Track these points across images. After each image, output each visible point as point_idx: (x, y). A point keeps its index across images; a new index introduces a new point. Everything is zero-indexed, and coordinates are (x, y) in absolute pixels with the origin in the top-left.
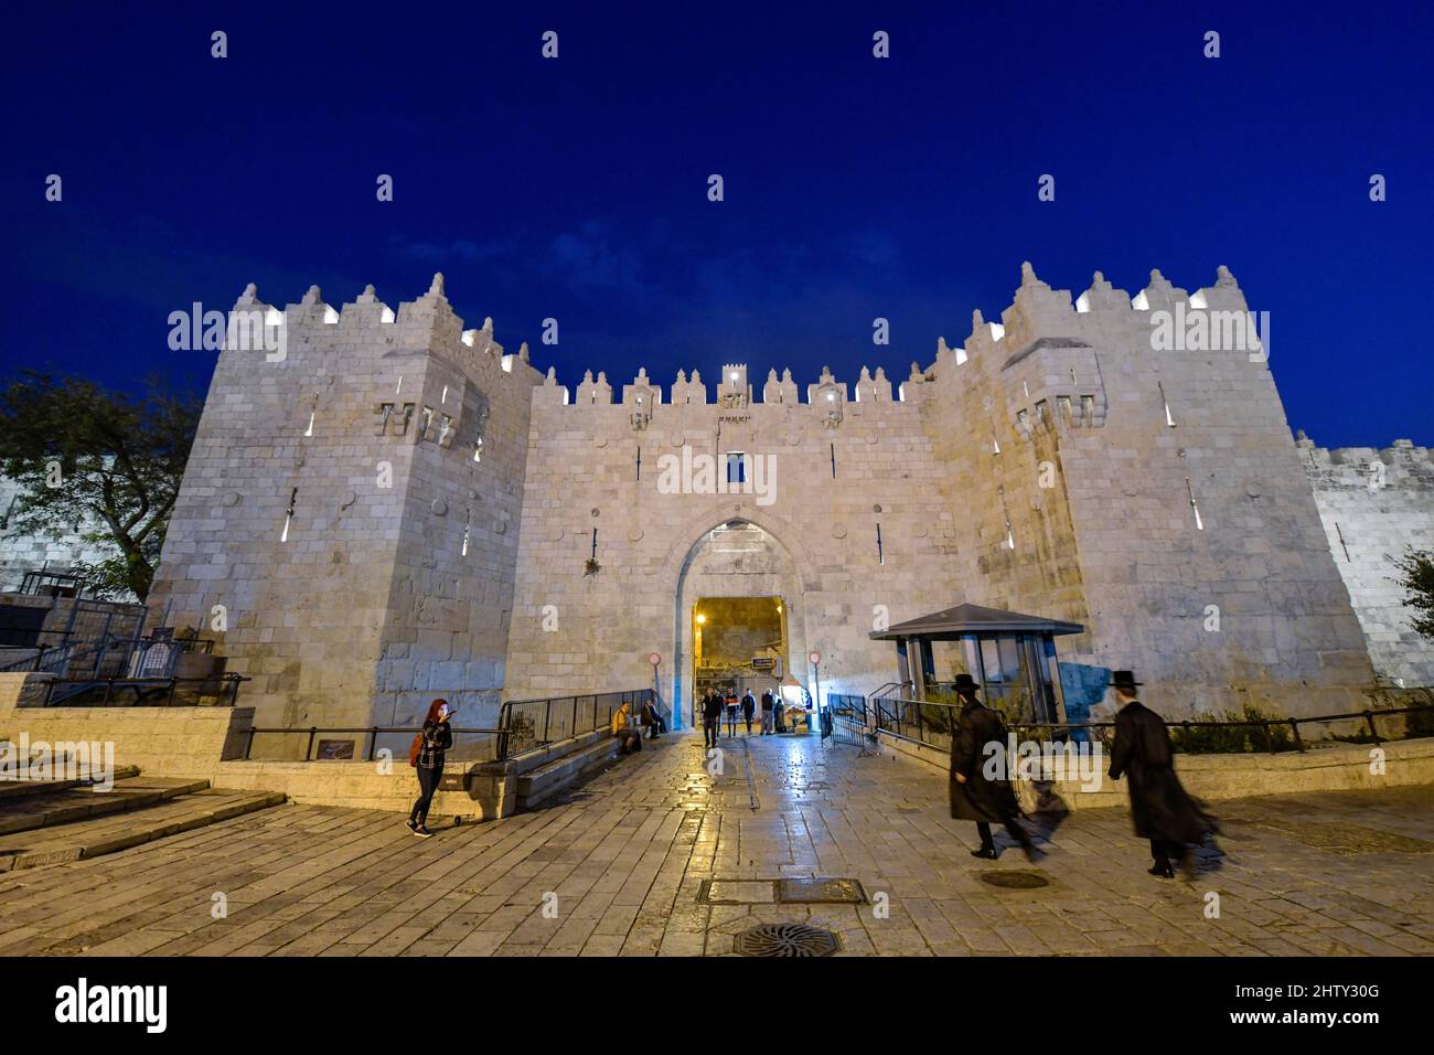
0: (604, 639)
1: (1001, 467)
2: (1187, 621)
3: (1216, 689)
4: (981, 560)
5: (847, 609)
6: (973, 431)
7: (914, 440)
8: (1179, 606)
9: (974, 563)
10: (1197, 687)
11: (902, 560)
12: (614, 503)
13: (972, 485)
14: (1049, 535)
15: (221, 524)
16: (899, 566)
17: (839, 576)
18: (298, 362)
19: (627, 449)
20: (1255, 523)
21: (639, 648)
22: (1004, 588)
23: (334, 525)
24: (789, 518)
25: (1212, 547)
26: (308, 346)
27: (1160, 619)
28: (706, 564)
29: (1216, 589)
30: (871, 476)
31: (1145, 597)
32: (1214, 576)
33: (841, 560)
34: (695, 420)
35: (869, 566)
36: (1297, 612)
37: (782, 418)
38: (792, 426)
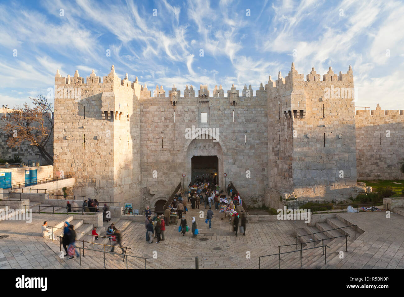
0: (167, 168)
1: (280, 124)
2: (316, 171)
4: (273, 149)
5: (235, 160)
6: (275, 110)
8: (315, 167)
9: (271, 149)
11: (252, 146)
12: (168, 129)
13: (273, 126)
14: (288, 147)
15: (67, 145)
16: (251, 148)
17: (233, 151)
19: (171, 112)
21: (177, 171)
22: (277, 157)
23: (97, 145)
25: (326, 152)
27: (309, 170)
28: (195, 146)
29: (325, 163)
30: (245, 121)
31: (307, 165)
32: (325, 159)
33: (234, 146)
34: (191, 103)
35: (242, 148)
36: (343, 169)
37: (219, 102)
38: (222, 104)
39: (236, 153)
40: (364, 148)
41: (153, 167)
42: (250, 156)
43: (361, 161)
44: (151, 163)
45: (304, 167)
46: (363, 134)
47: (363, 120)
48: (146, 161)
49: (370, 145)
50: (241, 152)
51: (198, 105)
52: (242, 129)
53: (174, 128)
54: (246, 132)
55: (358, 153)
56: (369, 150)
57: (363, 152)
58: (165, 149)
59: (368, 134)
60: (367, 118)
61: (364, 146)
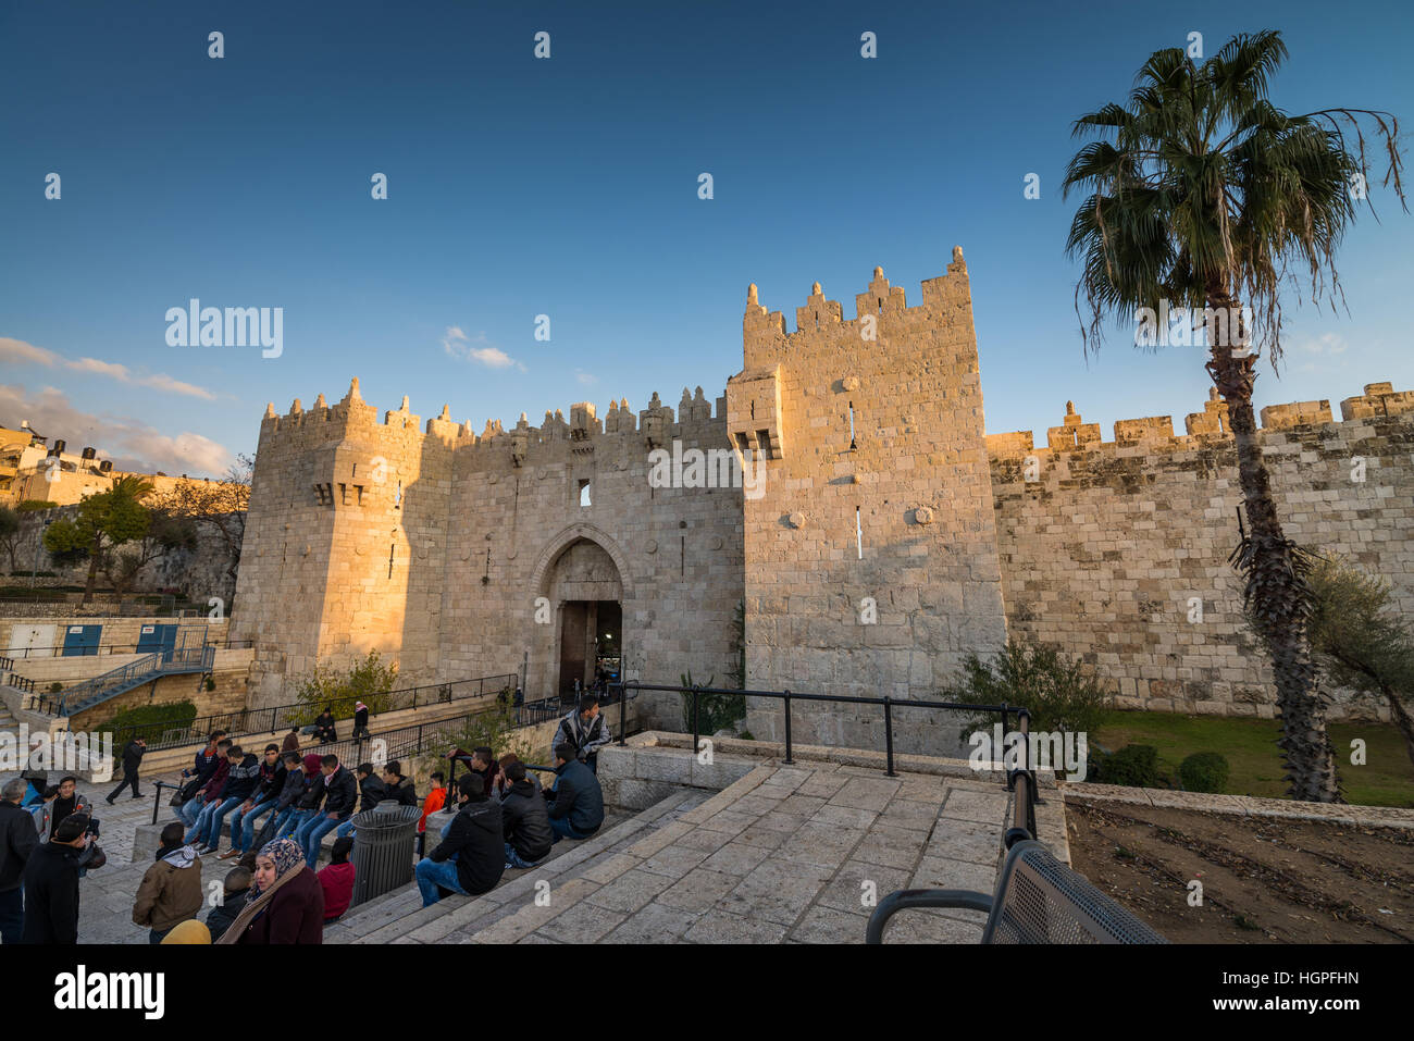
0: (491, 635)
2: (826, 652)
5: (652, 615)
8: (821, 637)
11: (700, 571)
12: (502, 528)
16: (696, 577)
17: (649, 586)
19: (510, 484)
20: (919, 550)
21: (511, 643)
24: (615, 536)
25: (867, 579)
27: (801, 649)
28: (568, 574)
30: (681, 494)
31: (792, 628)
33: (651, 572)
34: (555, 455)
35: (672, 578)
36: (940, 648)
37: (617, 446)
38: (623, 452)
39: (656, 593)
41: (465, 630)
42: (694, 601)
44: (460, 618)
45: (780, 634)
46: (1148, 516)
47: (1141, 460)
48: (452, 613)
49: (1189, 559)
50: (669, 587)
51: (568, 460)
52: (674, 519)
53: (515, 524)
54: (683, 525)
55: (1134, 595)
56: (1186, 581)
57: (1157, 590)
58: (491, 582)
59: (1175, 514)
60: (1160, 449)
61: (1160, 564)
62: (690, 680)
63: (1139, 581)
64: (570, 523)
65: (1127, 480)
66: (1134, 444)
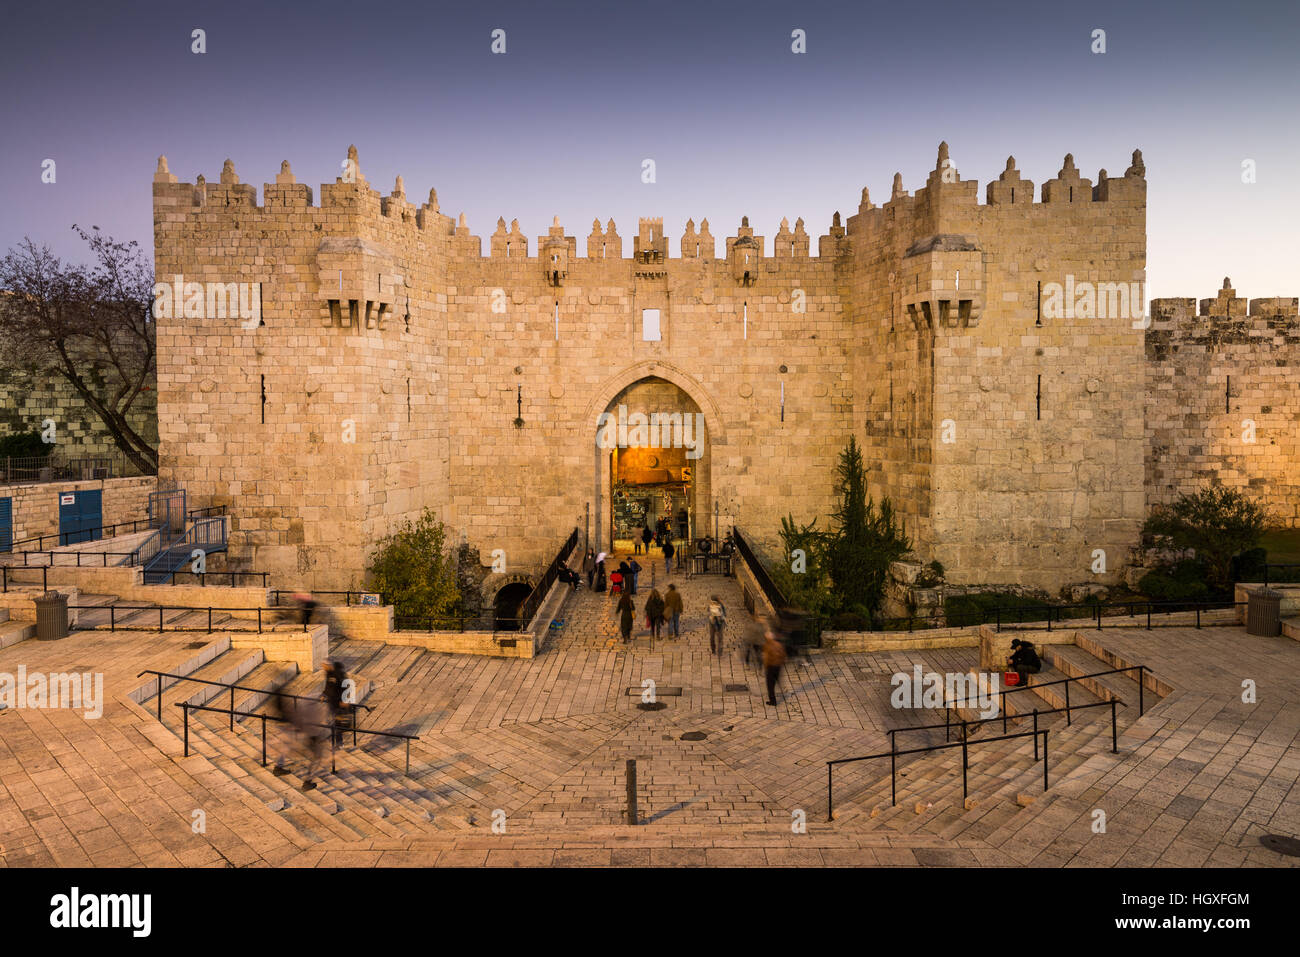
0: (533, 485)
1: (893, 344)
2: (1007, 495)
3: (1015, 547)
4: (868, 423)
5: (748, 461)
6: (878, 302)
7: (826, 299)
8: (1003, 483)
9: (863, 424)
10: (1002, 544)
11: (802, 417)
12: (536, 361)
13: (870, 354)
14: (917, 418)
15: (203, 408)
16: (798, 423)
17: (743, 431)
18: (234, 249)
19: (545, 306)
20: (1086, 414)
21: (564, 493)
22: (881, 451)
23: (305, 409)
24: (699, 377)
25: (1044, 436)
26: (239, 232)
27: (985, 493)
29: (1037, 470)
30: (780, 337)
31: (978, 476)
32: (1039, 458)
33: (746, 417)
34: (611, 276)
35: (771, 423)
36: (1097, 489)
37: (698, 275)
38: (708, 282)
39: (752, 438)
40: (1170, 424)
41: (490, 480)
42: (795, 447)
43: (1160, 468)
44: (483, 468)
45: (967, 481)
46: (1168, 379)
47: (1170, 333)
48: (468, 461)
49: (1191, 414)
50: (768, 433)
51: (631, 285)
52: (772, 363)
53: (557, 356)
54: (784, 369)
55: (1151, 441)
56: (1187, 431)
57: (1167, 438)
58: (526, 425)
59: (1187, 378)
60: (1185, 325)
61: (1172, 418)
62: (791, 522)
63: (1156, 430)
64: (638, 360)
65: (1159, 349)
66: (1168, 319)
